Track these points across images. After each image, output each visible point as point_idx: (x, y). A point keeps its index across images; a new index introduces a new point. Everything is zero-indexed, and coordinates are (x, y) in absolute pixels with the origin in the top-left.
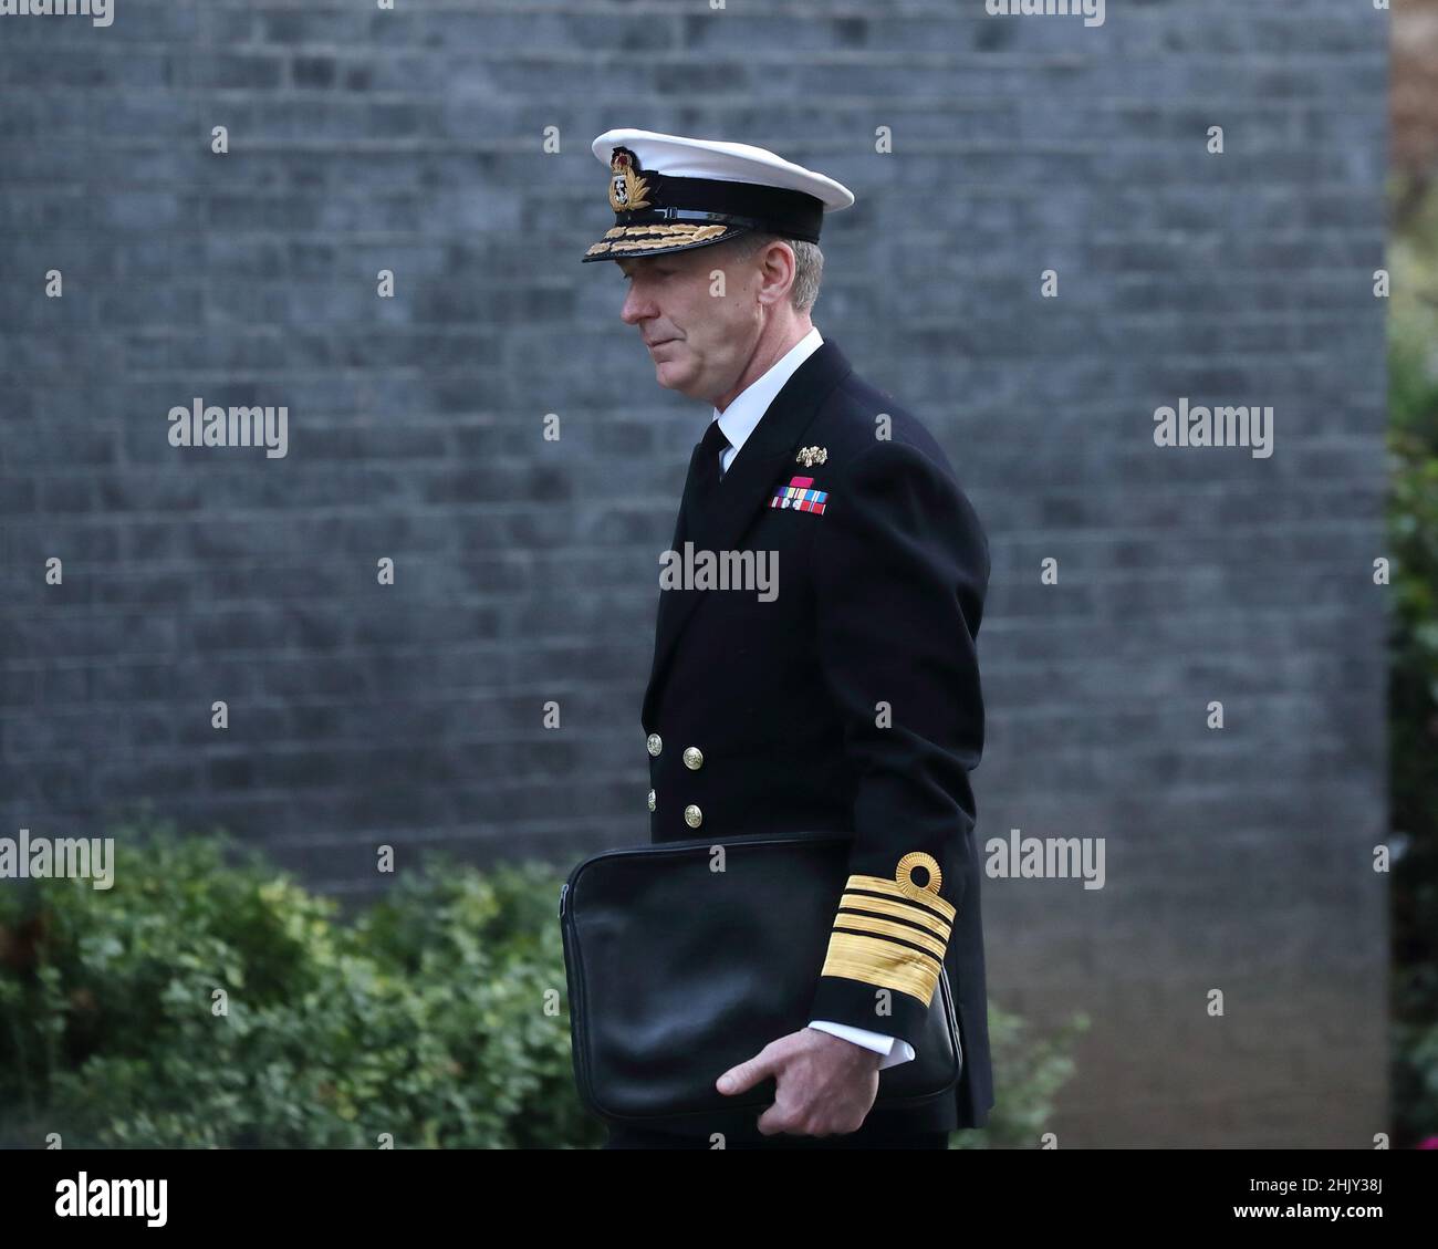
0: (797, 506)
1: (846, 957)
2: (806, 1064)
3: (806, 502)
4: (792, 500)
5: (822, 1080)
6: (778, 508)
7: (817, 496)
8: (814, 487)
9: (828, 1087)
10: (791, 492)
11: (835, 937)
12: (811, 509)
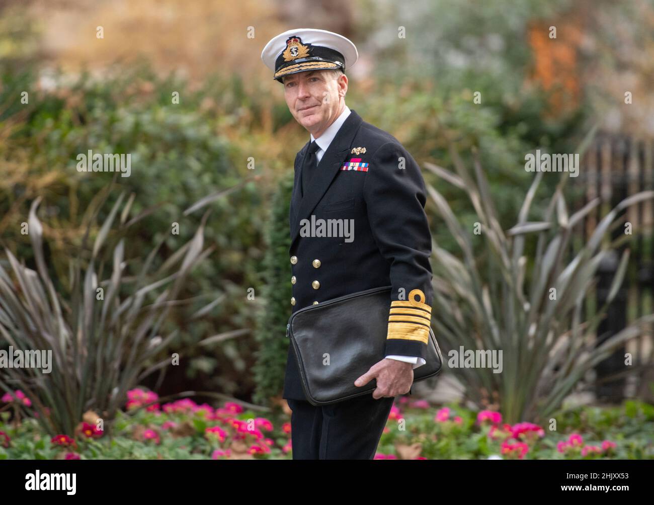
0: (356, 169)
1: (395, 331)
2: (386, 372)
3: (360, 167)
4: (353, 167)
5: (393, 376)
6: (346, 170)
7: (363, 165)
8: (362, 162)
9: (395, 379)
10: (352, 164)
11: (390, 325)
12: (362, 170)
